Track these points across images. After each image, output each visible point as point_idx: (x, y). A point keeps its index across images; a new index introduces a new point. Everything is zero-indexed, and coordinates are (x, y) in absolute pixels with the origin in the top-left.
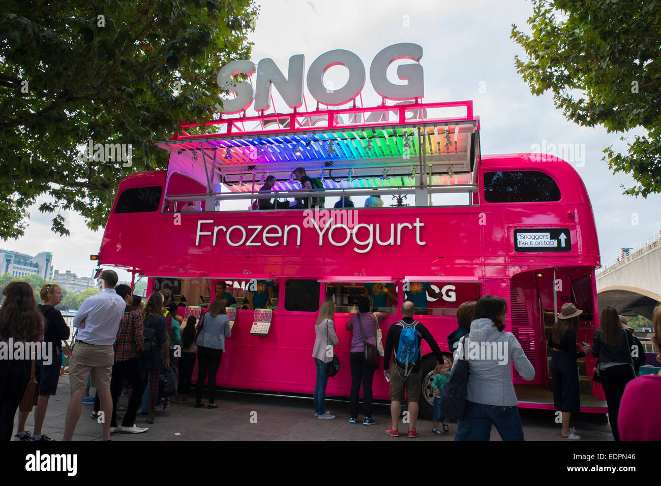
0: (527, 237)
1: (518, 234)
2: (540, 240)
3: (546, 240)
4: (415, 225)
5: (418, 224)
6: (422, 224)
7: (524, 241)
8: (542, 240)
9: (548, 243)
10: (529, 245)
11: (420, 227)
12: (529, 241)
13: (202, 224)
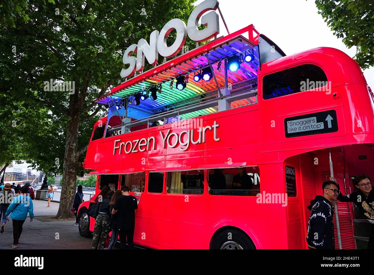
0: (296, 124)
1: (288, 122)
2: (307, 125)
3: (313, 124)
4: (213, 126)
5: (215, 126)
6: (218, 125)
7: (293, 127)
8: (310, 125)
9: (315, 127)
10: (298, 131)
11: (217, 127)
12: (297, 127)
13: (116, 142)
